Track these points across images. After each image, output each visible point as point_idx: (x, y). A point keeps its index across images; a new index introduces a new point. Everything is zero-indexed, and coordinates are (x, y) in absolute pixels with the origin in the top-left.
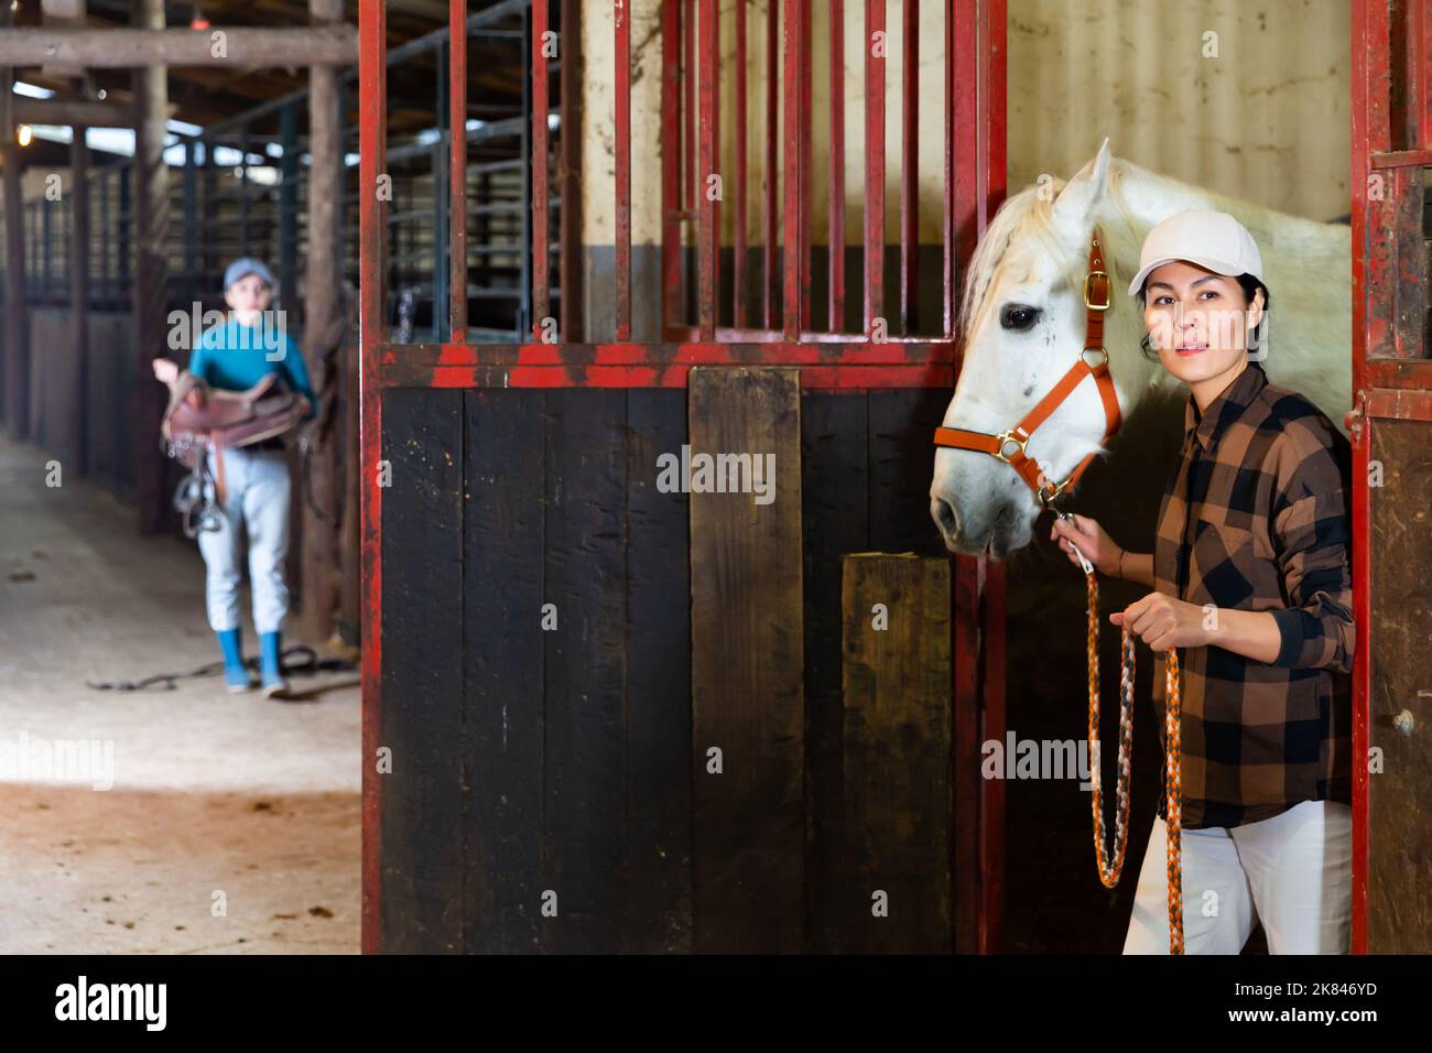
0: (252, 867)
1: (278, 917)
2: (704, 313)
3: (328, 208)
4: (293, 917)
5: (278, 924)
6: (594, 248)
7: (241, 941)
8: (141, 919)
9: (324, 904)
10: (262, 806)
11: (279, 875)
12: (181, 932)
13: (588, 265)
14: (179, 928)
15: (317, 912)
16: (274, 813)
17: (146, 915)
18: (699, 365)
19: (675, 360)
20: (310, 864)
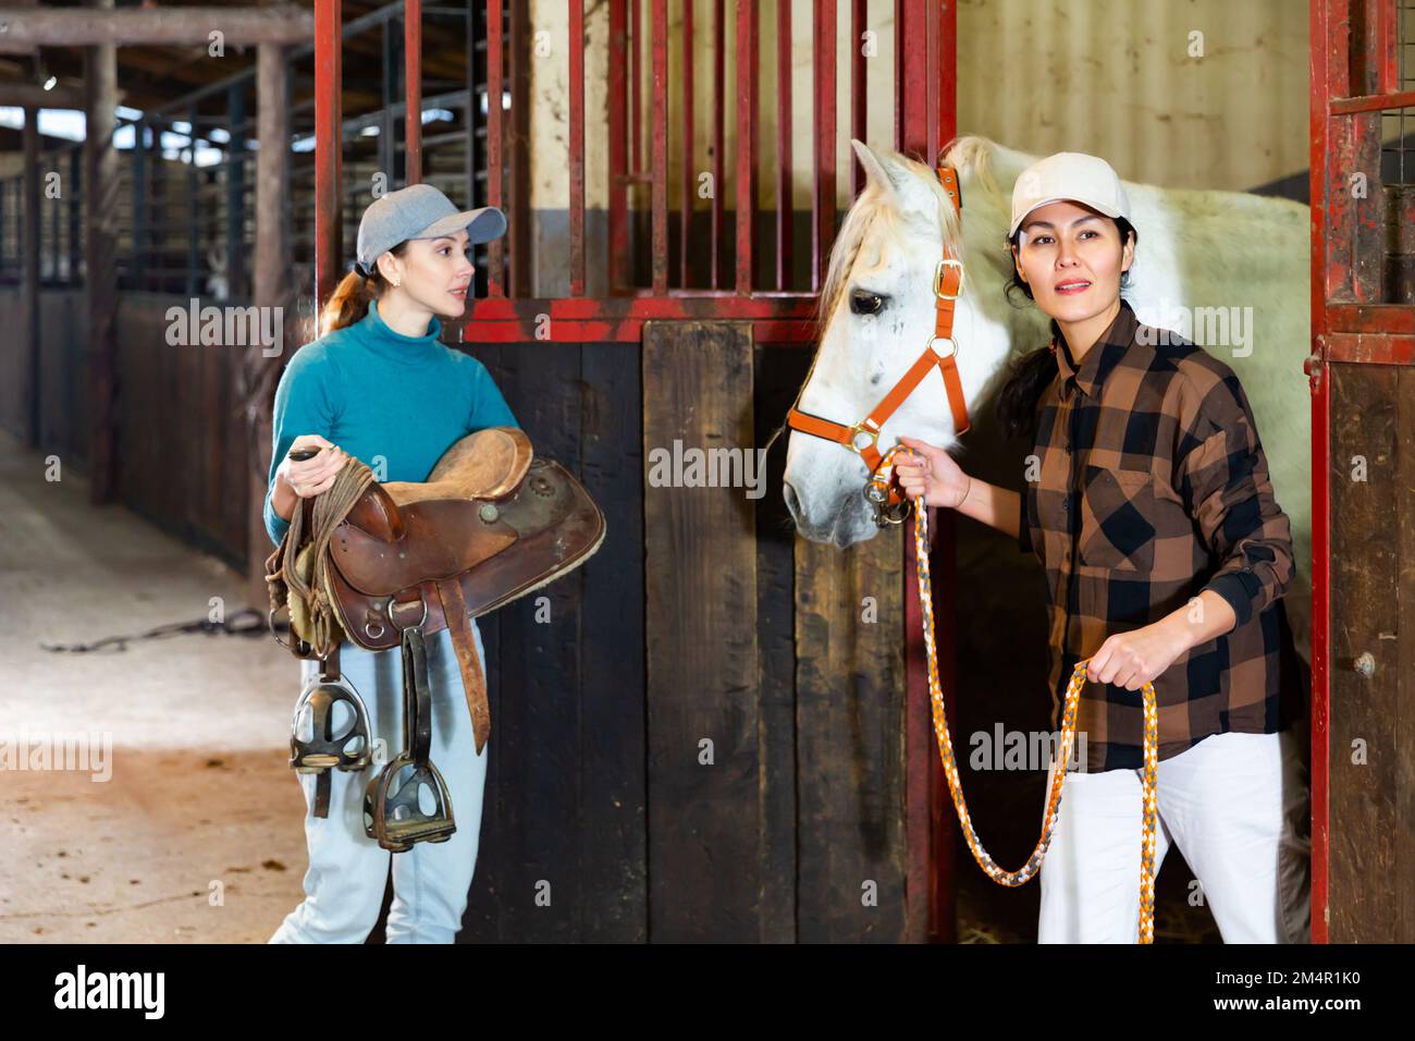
0: (205, 822)
1: (232, 870)
2: (658, 268)
3: (275, 183)
4: (246, 870)
5: (232, 878)
6: (542, 212)
7: (196, 894)
8: (96, 873)
9: (277, 857)
10: (214, 763)
11: (232, 829)
12: (137, 886)
13: (537, 229)
14: (134, 882)
15: (270, 865)
16: (227, 770)
17: (101, 869)
18: (653, 320)
19: (629, 315)
20: (262, 819)
